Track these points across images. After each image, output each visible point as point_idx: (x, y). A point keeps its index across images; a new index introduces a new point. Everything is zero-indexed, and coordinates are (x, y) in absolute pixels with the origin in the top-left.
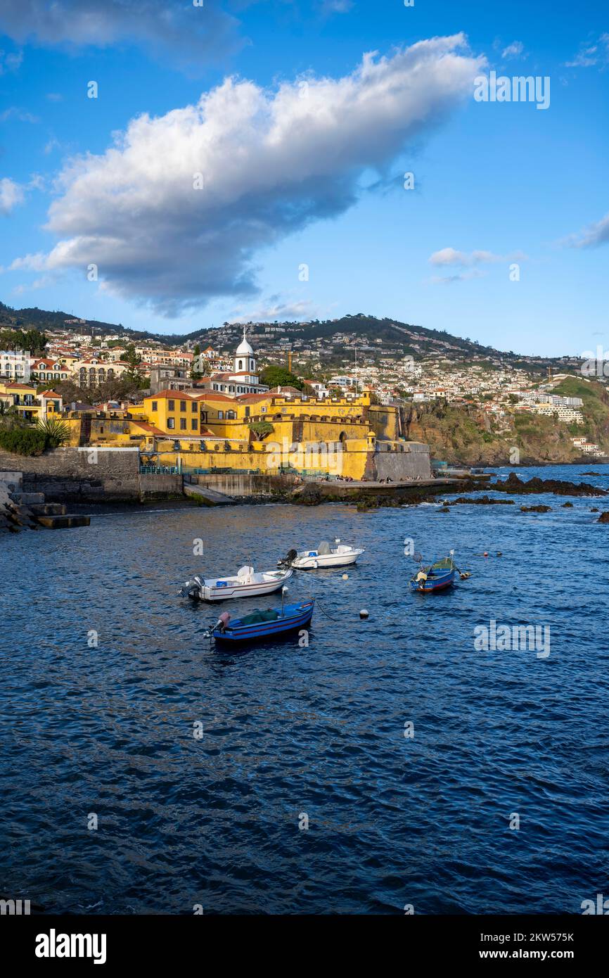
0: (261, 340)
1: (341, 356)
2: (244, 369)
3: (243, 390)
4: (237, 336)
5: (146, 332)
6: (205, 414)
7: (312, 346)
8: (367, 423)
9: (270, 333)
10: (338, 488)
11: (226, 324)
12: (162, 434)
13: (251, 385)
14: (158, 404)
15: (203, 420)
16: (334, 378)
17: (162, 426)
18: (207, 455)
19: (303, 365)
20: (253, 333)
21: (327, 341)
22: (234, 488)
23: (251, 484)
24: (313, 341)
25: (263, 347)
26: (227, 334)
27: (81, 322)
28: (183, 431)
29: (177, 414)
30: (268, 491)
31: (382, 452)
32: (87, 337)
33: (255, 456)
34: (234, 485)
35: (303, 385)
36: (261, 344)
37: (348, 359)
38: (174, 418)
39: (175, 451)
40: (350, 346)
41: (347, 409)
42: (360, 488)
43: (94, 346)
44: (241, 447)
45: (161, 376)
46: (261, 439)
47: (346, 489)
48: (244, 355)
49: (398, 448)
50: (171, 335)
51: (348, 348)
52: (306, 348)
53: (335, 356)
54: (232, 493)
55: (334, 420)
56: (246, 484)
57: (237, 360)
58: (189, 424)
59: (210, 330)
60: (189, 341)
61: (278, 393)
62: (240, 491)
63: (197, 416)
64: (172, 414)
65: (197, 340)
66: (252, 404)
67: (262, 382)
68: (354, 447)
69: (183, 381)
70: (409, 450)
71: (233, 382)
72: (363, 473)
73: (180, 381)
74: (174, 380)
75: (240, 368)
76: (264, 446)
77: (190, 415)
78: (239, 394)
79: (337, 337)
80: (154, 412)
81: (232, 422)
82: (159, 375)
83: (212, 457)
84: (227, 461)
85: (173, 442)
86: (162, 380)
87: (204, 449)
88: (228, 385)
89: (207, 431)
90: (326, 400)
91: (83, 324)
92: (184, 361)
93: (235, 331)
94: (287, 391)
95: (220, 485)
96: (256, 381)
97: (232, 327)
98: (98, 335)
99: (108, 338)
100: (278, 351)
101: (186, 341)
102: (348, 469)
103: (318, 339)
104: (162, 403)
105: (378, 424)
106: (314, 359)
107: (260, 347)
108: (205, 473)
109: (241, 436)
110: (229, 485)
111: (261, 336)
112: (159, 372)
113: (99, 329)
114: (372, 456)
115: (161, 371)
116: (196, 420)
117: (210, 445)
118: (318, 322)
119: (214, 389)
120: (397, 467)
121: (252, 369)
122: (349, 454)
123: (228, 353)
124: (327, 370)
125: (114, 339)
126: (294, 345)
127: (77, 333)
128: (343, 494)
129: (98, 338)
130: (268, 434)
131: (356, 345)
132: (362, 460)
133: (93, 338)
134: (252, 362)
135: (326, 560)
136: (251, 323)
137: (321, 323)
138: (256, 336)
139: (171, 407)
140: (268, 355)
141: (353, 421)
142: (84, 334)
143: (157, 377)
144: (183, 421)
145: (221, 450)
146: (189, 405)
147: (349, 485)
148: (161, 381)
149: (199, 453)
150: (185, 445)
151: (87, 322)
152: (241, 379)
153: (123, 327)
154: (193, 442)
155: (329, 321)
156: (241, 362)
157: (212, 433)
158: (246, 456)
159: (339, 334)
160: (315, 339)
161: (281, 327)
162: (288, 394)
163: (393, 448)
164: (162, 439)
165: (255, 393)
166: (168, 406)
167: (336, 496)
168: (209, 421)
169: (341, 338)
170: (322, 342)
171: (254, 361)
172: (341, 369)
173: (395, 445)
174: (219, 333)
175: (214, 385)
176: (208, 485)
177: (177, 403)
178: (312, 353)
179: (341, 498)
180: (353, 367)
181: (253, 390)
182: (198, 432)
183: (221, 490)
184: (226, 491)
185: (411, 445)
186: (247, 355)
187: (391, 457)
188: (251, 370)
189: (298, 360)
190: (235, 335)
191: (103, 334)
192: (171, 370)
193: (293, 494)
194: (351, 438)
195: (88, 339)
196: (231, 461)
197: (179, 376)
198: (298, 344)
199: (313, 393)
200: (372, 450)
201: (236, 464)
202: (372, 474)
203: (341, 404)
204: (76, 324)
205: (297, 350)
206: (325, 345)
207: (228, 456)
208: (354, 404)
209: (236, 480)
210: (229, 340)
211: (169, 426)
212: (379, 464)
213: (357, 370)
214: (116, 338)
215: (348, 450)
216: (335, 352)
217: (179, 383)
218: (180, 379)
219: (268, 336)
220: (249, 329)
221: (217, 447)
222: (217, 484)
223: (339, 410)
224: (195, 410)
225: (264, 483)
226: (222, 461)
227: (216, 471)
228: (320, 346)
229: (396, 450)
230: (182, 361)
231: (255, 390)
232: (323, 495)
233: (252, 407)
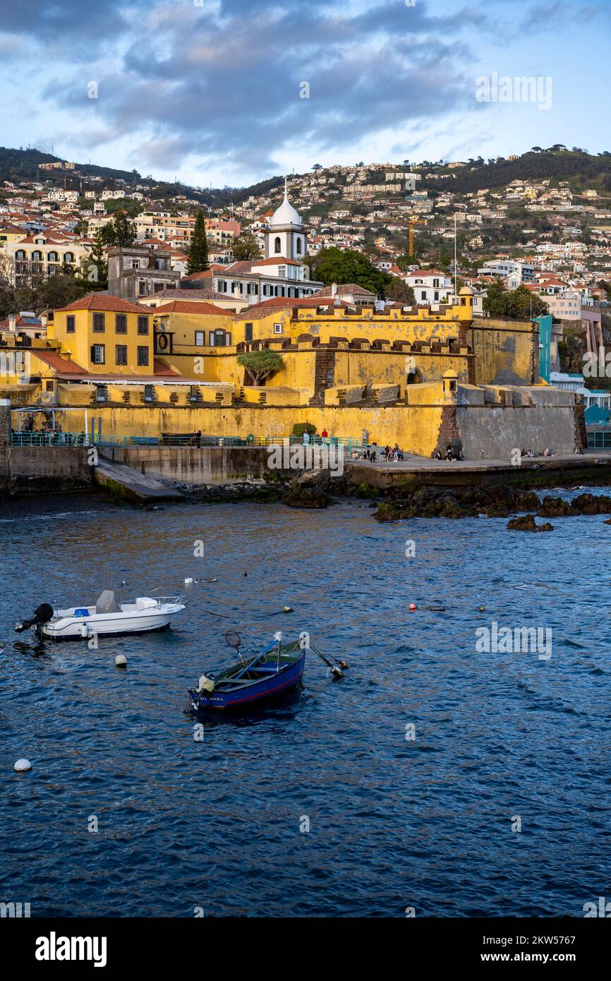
0: (379, 195)
1: (522, 223)
2: (284, 253)
3: (273, 291)
4: (337, 189)
5: (178, 184)
6: (168, 336)
7: (469, 204)
8: (464, 351)
9: (394, 182)
10: (376, 472)
11: (317, 167)
12: (81, 374)
13: (289, 282)
14: (76, 320)
15: (165, 348)
16: (489, 263)
17: (82, 358)
18: (156, 411)
19: (450, 239)
20: (364, 183)
21: (495, 196)
22: (192, 471)
23: (225, 464)
24: (471, 195)
25: (381, 208)
26: (317, 185)
27: (67, 166)
28: (121, 368)
29: (110, 338)
30: (257, 477)
31: (473, 406)
32: (70, 193)
33: (246, 414)
34: (192, 465)
36: (377, 203)
37: (533, 227)
38: (103, 345)
39: (96, 405)
40: (538, 203)
41: (430, 327)
42: (416, 473)
43: (82, 209)
44: (219, 396)
45: (125, 268)
46: (262, 383)
47: (391, 474)
48: (282, 228)
49: (508, 400)
50: (221, 187)
51: (534, 208)
52: (457, 210)
53: (509, 223)
54: (189, 479)
55: (397, 348)
56: (216, 464)
57: (272, 237)
58: (132, 356)
59: (290, 178)
60: (252, 199)
61: (333, 297)
62: (204, 477)
63: (148, 340)
64: (99, 338)
65: (266, 197)
66: (257, 318)
67: (315, 276)
68: (419, 398)
69: (163, 276)
70: (531, 401)
71: (257, 276)
72: (434, 445)
73: (157, 276)
74: (146, 275)
75: (278, 250)
76: (263, 395)
77: (133, 340)
79: (514, 188)
80: (69, 335)
81: (220, 350)
82: (121, 265)
83: (164, 415)
84: (193, 422)
85: (94, 388)
86: (126, 274)
87: (148, 398)
88: (245, 283)
89: (169, 369)
90: (392, 311)
91: (70, 171)
92: (223, 235)
93: (332, 180)
94: (347, 292)
95: (167, 465)
96: (301, 274)
97: (327, 174)
98: (90, 189)
99: (106, 195)
100: (407, 215)
101: (246, 199)
102: (409, 437)
103: (481, 192)
104: (83, 318)
105: (497, 352)
106: (472, 229)
107: (376, 208)
108: (150, 443)
109: (232, 375)
110: (184, 465)
111: (378, 188)
112: (121, 260)
113: (98, 179)
114: (451, 413)
115: (124, 258)
116: (147, 348)
117: (163, 394)
118: (481, 161)
119: (219, 290)
120: (503, 434)
121: (299, 252)
122: (412, 410)
123: (319, 218)
124: (492, 248)
125: (116, 197)
126: (436, 203)
127: (59, 186)
128: (385, 483)
129: (89, 195)
130: (272, 374)
131: (550, 202)
132: (432, 422)
133: (82, 195)
134: (299, 240)
136: (361, 164)
137: (486, 162)
138: (370, 188)
139: (98, 325)
140: (389, 223)
141: (436, 349)
142: (68, 189)
143: (118, 268)
144: (122, 353)
145: (182, 401)
146: (132, 322)
148: (125, 276)
149: (141, 407)
150: (115, 394)
151: (78, 167)
152: (271, 271)
153: (139, 176)
154: (131, 389)
155: (501, 159)
156: (278, 240)
157: (177, 371)
158: (229, 414)
159: (519, 183)
160: (476, 192)
161: (415, 172)
162: (349, 299)
163: (499, 399)
164: (78, 382)
165: (297, 296)
166: (92, 327)
167: (371, 487)
168: (176, 349)
169: (521, 190)
170: (488, 198)
171: (302, 237)
172: (520, 245)
173: (502, 393)
174: (305, 184)
175: (220, 283)
176: (143, 465)
177: (110, 320)
178: (469, 217)
179: (382, 491)
180: (540, 241)
181: (293, 291)
182: (150, 369)
183: (168, 473)
184: (179, 475)
185: (534, 392)
186: (289, 227)
187: (491, 416)
188: (296, 255)
189: (443, 230)
190: (332, 187)
191: (98, 189)
192: (142, 256)
193: (300, 481)
194: (430, 381)
195: (72, 196)
196: (201, 421)
197: (157, 267)
198: (444, 201)
199: (406, 295)
200: (450, 402)
201: (211, 427)
203: (420, 317)
204: (59, 170)
205: (441, 211)
206: (493, 203)
207: (196, 412)
208: (442, 317)
209: (197, 456)
210: (321, 195)
211: (94, 358)
212: (465, 428)
213: (547, 247)
214: (120, 195)
215: (410, 403)
216: (511, 215)
217: (155, 280)
218: (156, 272)
219: (390, 188)
220: (357, 176)
221: (174, 397)
222: (160, 464)
223: (415, 329)
224: (143, 330)
225: (249, 462)
226: (184, 421)
227: (170, 440)
228: (484, 204)
229: (503, 401)
230: (220, 237)
231: (297, 291)
232: (352, 485)
233: (256, 324)
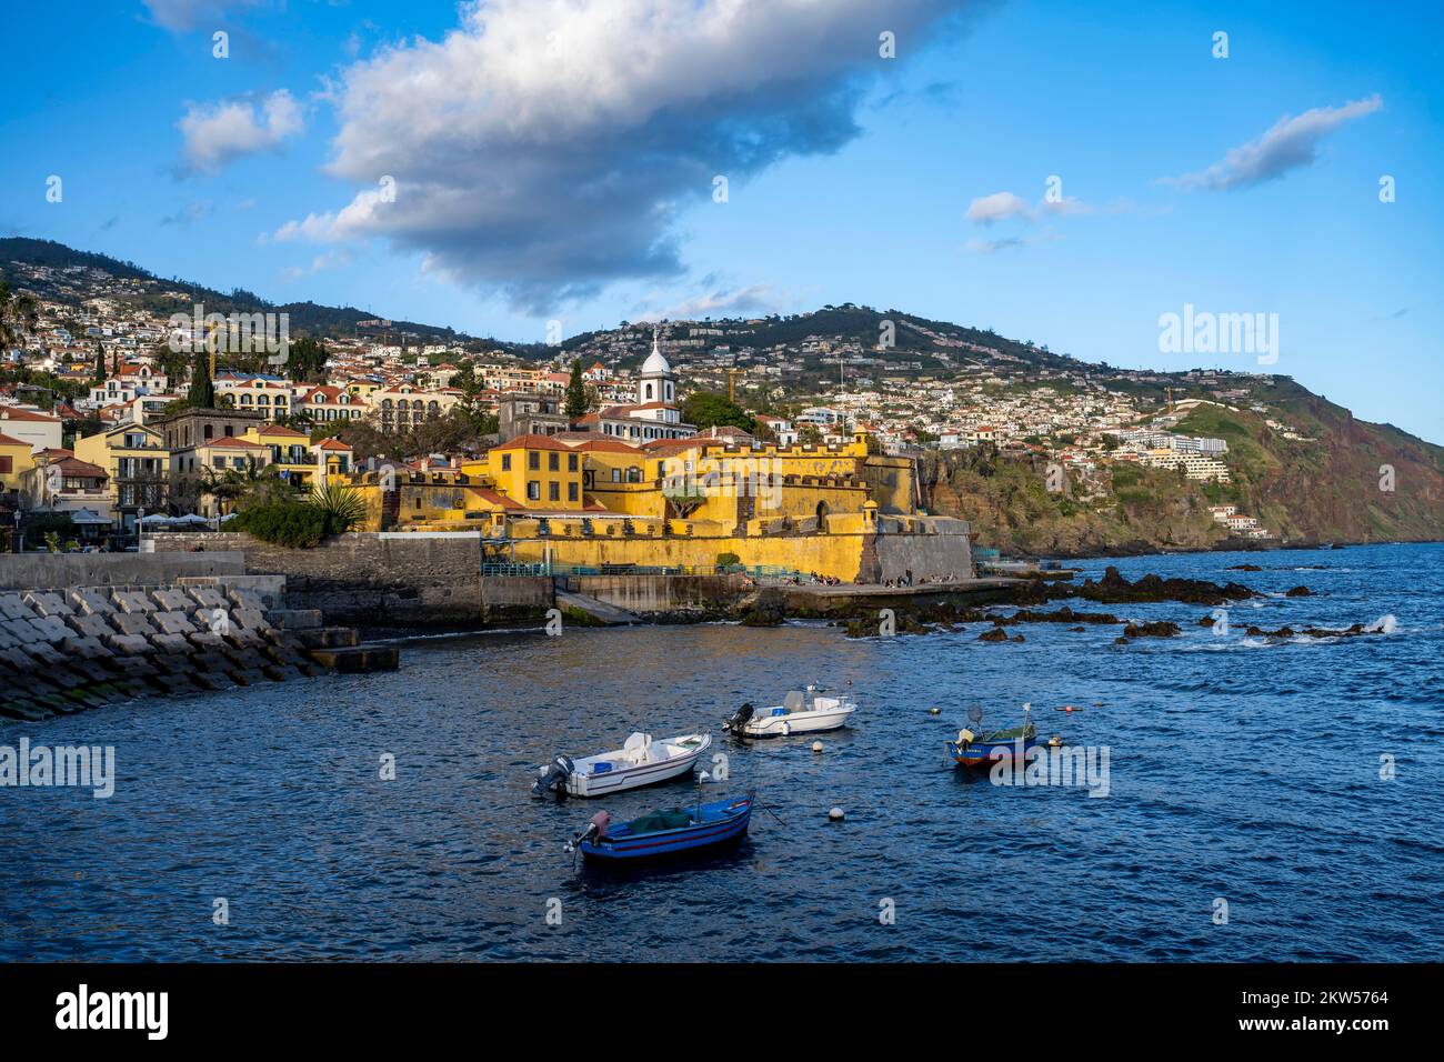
0: (683, 350)
1: (818, 375)
2: (655, 398)
3: (653, 434)
4: (643, 344)
5: (492, 339)
6: (590, 473)
7: (769, 358)
8: (863, 485)
9: (698, 337)
10: (815, 597)
11: (624, 323)
12: (519, 509)
13: (667, 425)
14: (512, 458)
15: (587, 484)
16: (806, 411)
17: (518, 495)
18: (595, 542)
19: (753, 390)
20: (669, 339)
21: (792, 350)
22: (639, 598)
23: (668, 591)
24: (770, 349)
25: (687, 361)
26: (625, 340)
27: (384, 324)
28: (554, 503)
29: (545, 475)
30: (696, 603)
31: (890, 535)
32: (393, 348)
33: (675, 544)
34: (639, 593)
35: (754, 424)
36: (682, 356)
37: (829, 378)
38: (538, 482)
39: (541, 537)
40: (832, 357)
41: (829, 463)
42: (852, 596)
43: (404, 363)
44: (651, 528)
45: (517, 412)
46: (685, 516)
47: (830, 598)
48: (654, 375)
49: (917, 529)
50: (533, 343)
51: (829, 361)
52: (758, 363)
53: (806, 374)
54: (637, 606)
55: (807, 481)
56: (660, 592)
57: (644, 384)
58: (564, 492)
59: (598, 334)
60: (563, 353)
61: (713, 438)
62: (649, 604)
63: (578, 477)
64: (535, 475)
65: (577, 351)
66: (669, 456)
67: (685, 419)
68: (840, 527)
69: (554, 420)
70: (934, 530)
71: (638, 420)
72: (857, 571)
73: (549, 420)
74: (538, 419)
75: (649, 396)
76: (690, 527)
77: (565, 476)
78: (646, 441)
79: (810, 342)
80: (505, 473)
81: (636, 487)
82: (514, 410)
83: (602, 547)
84: (628, 553)
85: (538, 522)
86: (518, 418)
87: (589, 534)
88: (628, 425)
89: (594, 503)
90: (794, 448)
91: (387, 328)
92: (555, 386)
93: (639, 336)
94: (727, 434)
95: (616, 593)
96: (675, 417)
97: (634, 329)
98: (412, 345)
99: (429, 350)
100: (711, 368)
101: (558, 354)
102: (831, 565)
103: (779, 347)
104: (519, 457)
105: (881, 487)
106: (771, 380)
107: (682, 362)
108: (592, 573)
109: (650, 510)
110: (632, 593)
111: (683, 343)
112: (514, 405)
113: (414, 335)
114: (872, 541)
115: (517, 403)
116: (577, 484)
117: (600, 527)
118: (777, 318)
119: (605, 432)
120: (914, 560)
121: (669, 397)
122: (833, 539)
124: (793, 398)
125: (438, 352)
126: (738, 357)
127: (378, 342)
128: (824, 606)
129: (412, 350)
130: (695, 508)
131: (842, 356)
132: (854, 550)
133: (404, 350)
134: (669, 386)
135: (802, 721)
136: (666, 321)
137: (782, 319)
138: (675, 343)
139: (534, 463)
140: (695, 374)
141: (839, 482)
142: (389, 345)
143: (510, 412)
144: (555, 486)
145: (618, 533)
146: (564, 460)
147: (834, 591)
148: (517, 420)
149: (580, 539)
150: (557, 527)
151: (394, 324)
152: (651, 415)
153: (453, 332)
154: (571, 522)
155: (796, 317)
156: (649, 387)
157: (602, 506)
158: (660, 545)
159: (813, 338)
160: (774, 347)
161: (716, 328)
162: (729, 440)
163: (908, 528)
164: (520, 516)
165: (674, 437)
166: (528, 462)
167: (811, 610)
168: (598, 486)
169: (816, 345)
170: (785, 352)
171: (672, 384)
172: (818, 395)
173: (911, 522)
174: (613, 339)
175: (605, 426)
176: (596, 593)
177: (544, 457)
178: (769, 370)
179: (821, 613)
180: (838, 392)
181: (670, 433)
182: (579, 504)
183: (618, 601)
184: (628, 603)
185: (937, 521)
186: (661, 374)
187: (903, 543)
188: (666, 401)
189: (745, 382)
190: (639, 342)
191: (420, 344)
192: (533, 401)
193: (740, 606)
194: (835, 513)
195: (395, 351)
196: (635, 553)
197: (547, 412)
198: (745, 355)
199: (770, 437)
200: (871, 531)
201: (644, 558)
202: (872, 571)
203: (819, 454)
204: (376, 327)
205: (744, 364)
206: (790, 357)
207: (631, 544)
208: (839, 454)
209: (643, 584)
210: (630, 350)
211: (530, 495)
212: (884, 555)
213: (844, 397)
214: (441, 349)
215: (832, 532)
216: (807, 367)
217: (547, 423)
218: (548, 416)
219: (694, 342)
220: (662, 332)
221: (611, 530)
222: (610, 592)
223: (816, 465)
224: (573, 467)
225: (690, 590)
226: (619, 552)
227: (609, 570)
228: (782, 357)
229: (912, 531)
230: (552, 387)
231: (674, 433)
232: (790, 609)
233: (669, 463)
